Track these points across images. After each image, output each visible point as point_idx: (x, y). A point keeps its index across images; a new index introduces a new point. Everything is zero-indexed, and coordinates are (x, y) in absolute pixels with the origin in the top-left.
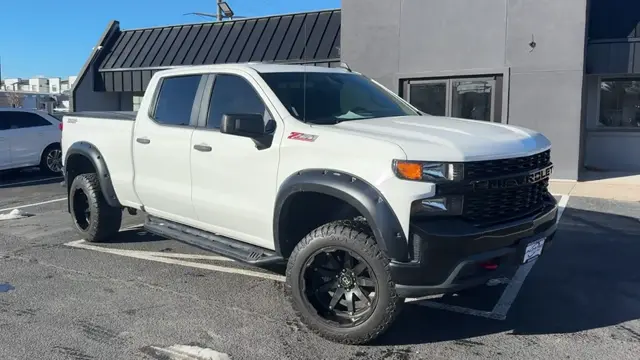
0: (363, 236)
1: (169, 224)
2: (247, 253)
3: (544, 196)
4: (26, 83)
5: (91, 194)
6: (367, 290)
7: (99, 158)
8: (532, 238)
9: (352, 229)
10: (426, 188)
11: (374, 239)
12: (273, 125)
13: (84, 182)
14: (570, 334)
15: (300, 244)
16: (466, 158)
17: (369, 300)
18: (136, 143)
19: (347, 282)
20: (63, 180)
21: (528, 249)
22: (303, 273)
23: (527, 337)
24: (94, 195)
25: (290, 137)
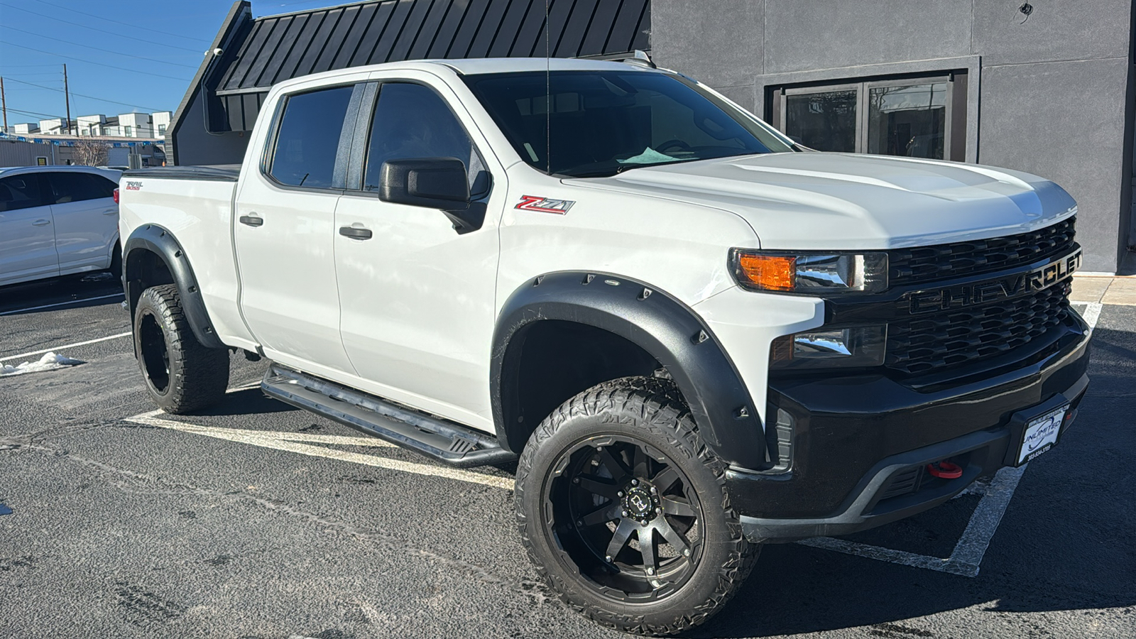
0: (669, 413)
1: (308, 382)
2: (447, 441)
3: (1061, 316)
4: (114, 122)
5: (169, 324)
6: (682, 523)
7: (177, 255)
8: (1038, 410)
9: (647, 397)
10: (806, 309)
11: (691, 418)
12: (486, 181)
13: (156, 302)
14: (1119, 611)
15: (540, 430)
16: (892, 241)
17: (687, 544)
18: (238, 224)
19: (642, 507)
20: (122, 299)
21: (1029, 433)
22: (548, 489)
23: (1025, 616)
24: (173, 326)
25: (518, 206)
